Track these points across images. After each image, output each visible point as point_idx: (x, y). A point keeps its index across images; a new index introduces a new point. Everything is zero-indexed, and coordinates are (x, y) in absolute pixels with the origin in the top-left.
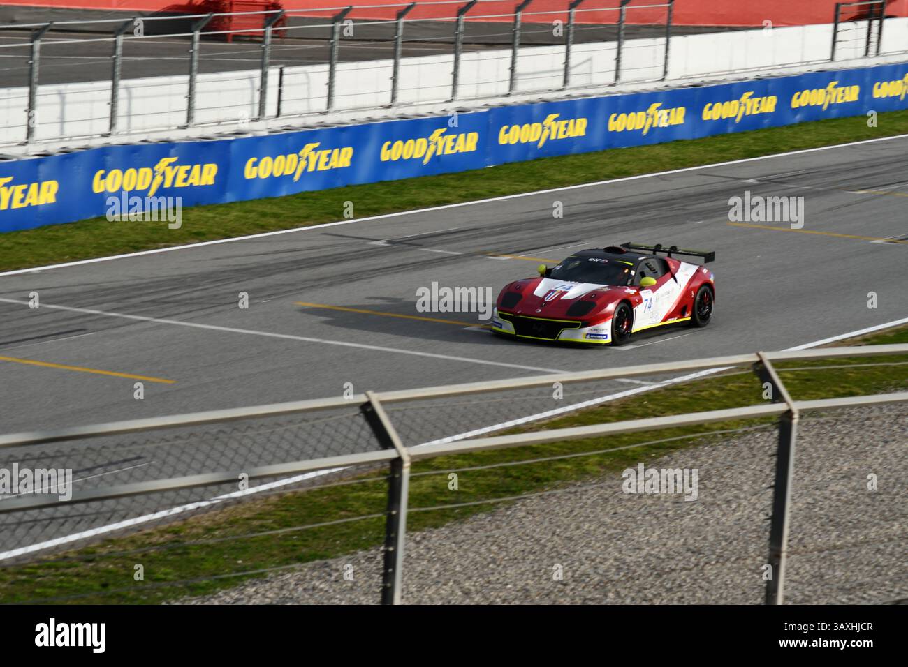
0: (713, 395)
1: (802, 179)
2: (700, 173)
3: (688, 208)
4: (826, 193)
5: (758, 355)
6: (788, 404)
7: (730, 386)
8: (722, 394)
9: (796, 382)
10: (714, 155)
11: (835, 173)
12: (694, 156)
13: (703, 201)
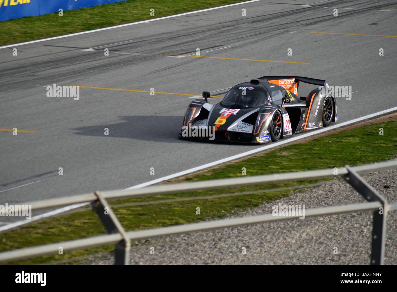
0: (62, 231)
1: (133, 47)
2: (46, 45)
3: (36, 74)
4: (152, 58)
5: (96, 194)
6: (122, 235)
7: (77, 223)
8: (70, 229)
9: (131, 216)
10: (57, 29)
11: (158, 41)
12: (40, 29)
13: (48, 68)
